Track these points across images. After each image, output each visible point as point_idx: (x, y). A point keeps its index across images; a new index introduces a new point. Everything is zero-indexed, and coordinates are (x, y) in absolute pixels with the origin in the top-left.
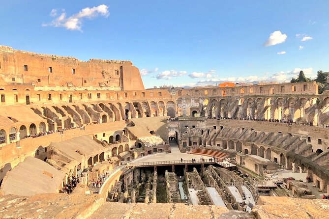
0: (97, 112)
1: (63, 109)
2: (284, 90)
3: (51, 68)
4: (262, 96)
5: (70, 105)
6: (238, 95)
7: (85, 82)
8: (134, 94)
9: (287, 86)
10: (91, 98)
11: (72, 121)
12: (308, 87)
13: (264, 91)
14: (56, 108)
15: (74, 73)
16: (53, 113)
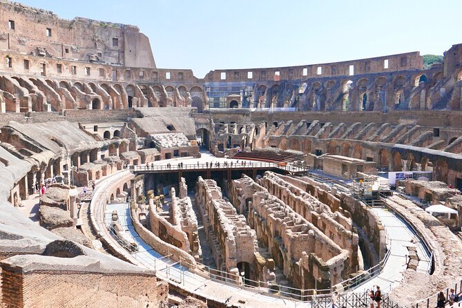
0: (84, 94)
1: (31, 83)
2: (369, 68)
3: (12, 22)
4: (335, 78)
5: (43, 79)
6: (299, 78)
7: (67, 51)
8: (141, 74)
9: (374, 61)
10: (75, 73)
11: (45, 102)
12: (408, 61)
13: (338, 71)
14: (20, 81)
15: (50, 35)
16: (15, 86)
